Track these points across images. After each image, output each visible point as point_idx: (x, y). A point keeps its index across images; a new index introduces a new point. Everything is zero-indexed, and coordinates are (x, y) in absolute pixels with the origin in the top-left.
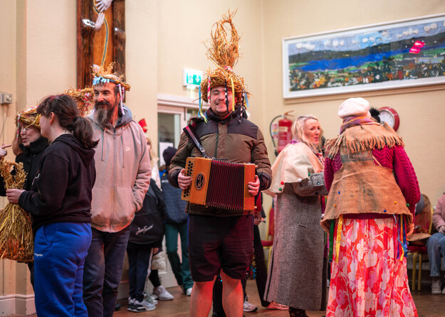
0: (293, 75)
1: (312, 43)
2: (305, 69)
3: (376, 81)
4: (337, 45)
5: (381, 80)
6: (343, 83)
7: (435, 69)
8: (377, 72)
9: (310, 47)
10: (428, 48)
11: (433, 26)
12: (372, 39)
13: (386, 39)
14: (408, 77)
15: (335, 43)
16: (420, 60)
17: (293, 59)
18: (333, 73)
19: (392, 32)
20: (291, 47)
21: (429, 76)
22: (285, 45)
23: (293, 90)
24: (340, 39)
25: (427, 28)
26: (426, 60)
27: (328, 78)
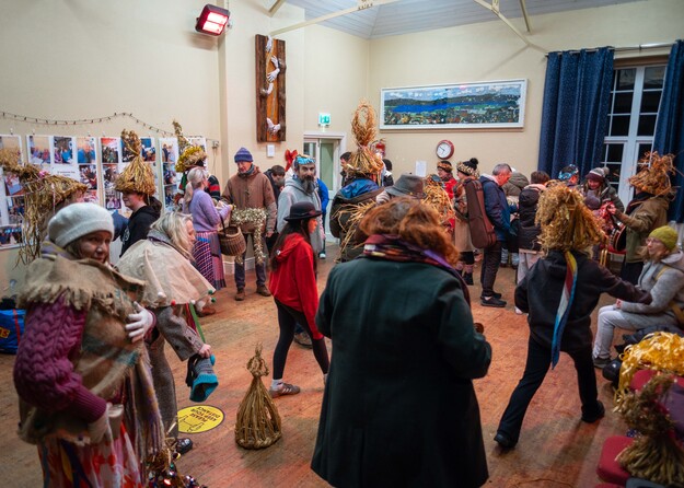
0: (387, 114)
1: (401, 93)
2: (395, 111)
3: (441, 123)
4: (417, 96)
5: (444, 123)
6: (420, 122)
7: (480, 118)
8: (442, 117)
9: (400, 96)
10: (476, 104)
11: (482, 89)
12: (441, 94)
13: (450, 95)
14: (462, 122)
15: (416, 95)
16: (471, 111)
17: (387, 103)
18: (413, 115)
19: (455, 90)
20: (386, 95)
21: (476, 122)
22: (383, 93)
23: (386, 124)
24: (419, 92)
25: (478, 90)
26: (475, 112)
27: (410, 118)
